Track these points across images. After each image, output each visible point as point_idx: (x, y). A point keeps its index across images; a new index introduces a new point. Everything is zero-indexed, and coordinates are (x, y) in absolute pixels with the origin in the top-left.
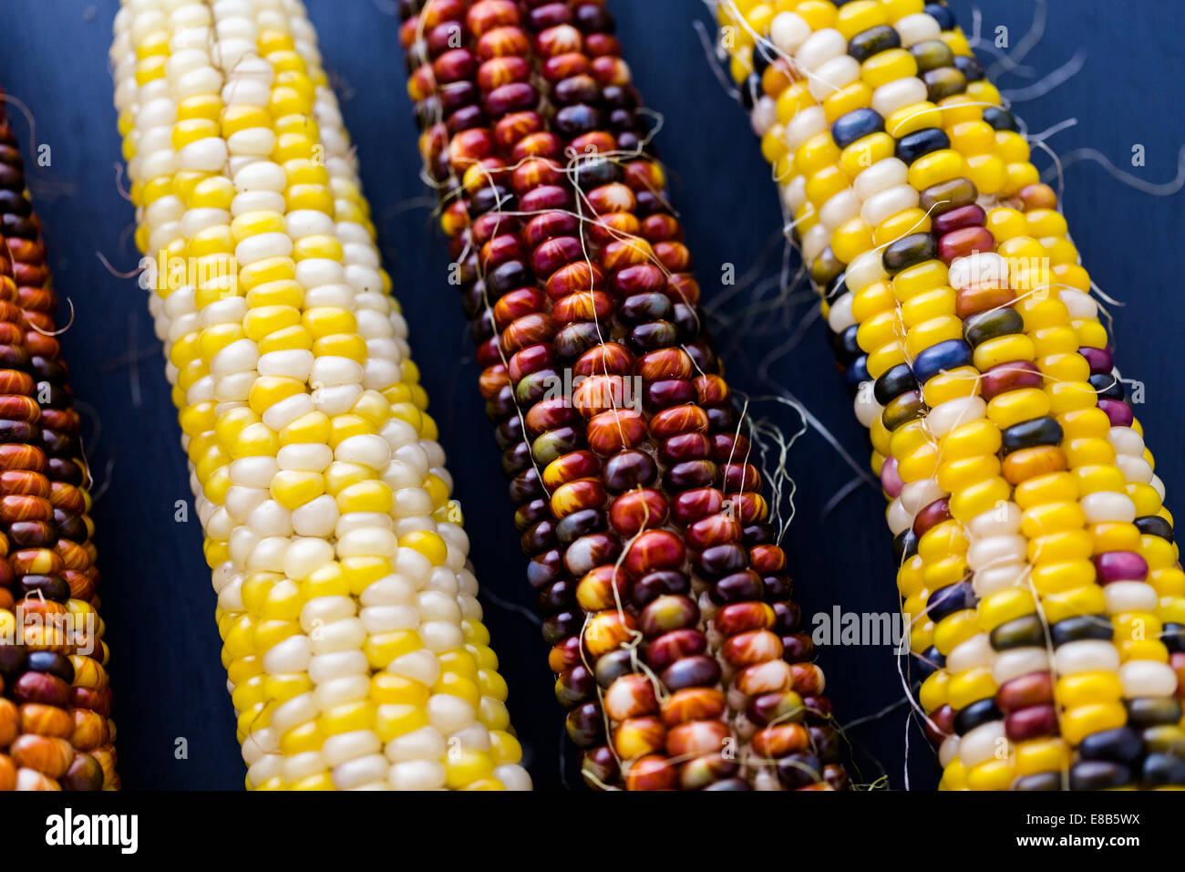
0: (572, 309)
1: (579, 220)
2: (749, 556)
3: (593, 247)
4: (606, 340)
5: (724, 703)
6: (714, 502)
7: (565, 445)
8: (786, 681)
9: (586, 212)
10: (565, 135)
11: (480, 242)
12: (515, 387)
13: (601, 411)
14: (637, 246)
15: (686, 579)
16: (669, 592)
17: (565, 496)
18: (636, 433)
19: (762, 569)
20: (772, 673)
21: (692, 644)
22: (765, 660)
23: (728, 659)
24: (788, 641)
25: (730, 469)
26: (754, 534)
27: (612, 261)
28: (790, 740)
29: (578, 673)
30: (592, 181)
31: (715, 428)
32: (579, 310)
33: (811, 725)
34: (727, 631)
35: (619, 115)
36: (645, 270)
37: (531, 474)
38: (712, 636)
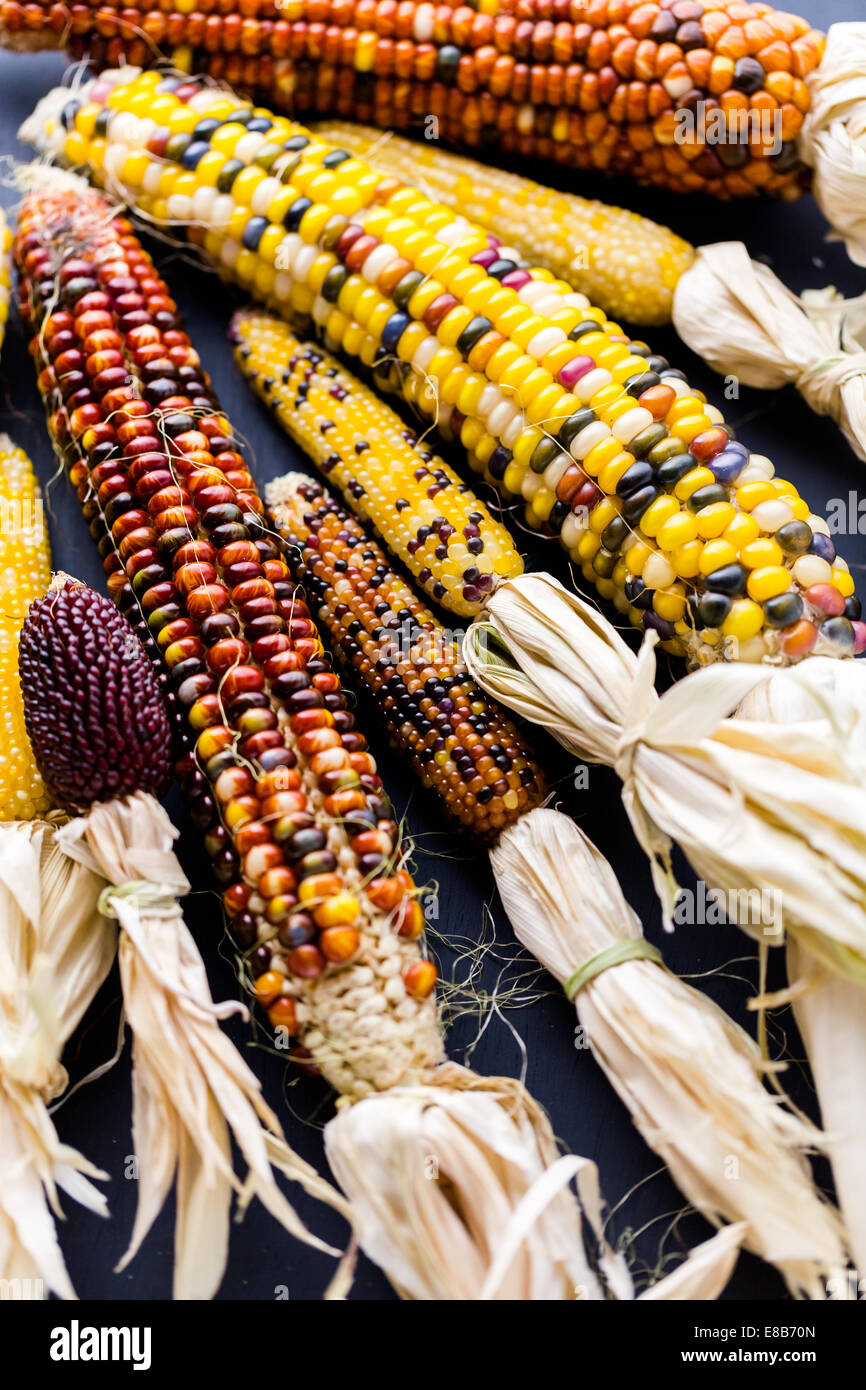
0: (169, 520)
1: (167, 459)
2: (311, 680)
3: (179, 477)
4: (195, 538)
5: (301, 779)
6: (282, 645)
7: (172, 615)
8: (345, 762)
9: (173, 451)
10: (153, 399)
11: (99, 483)
12: (132, 581)
13: (195, 588)
14: (213, 472)
15: (266, 697)
16: (255, 707)
17: (174, 650)
18: (221, 602)
19: (323, 689)
20: (333, 757)
21: (275, 741)
22: (328, 747)
23: (302, 750)
24: (346, 736)
25: (294, 623)
26: (315, 666)
27: (193, 485)
28: (351, 801)
30: (174, 430)
31: (281, 594)
32: (173, 520)
33: (366, 792)
34: (299, 731)
35: (192, 386)
36: (220, 491)
38: (289, 736)
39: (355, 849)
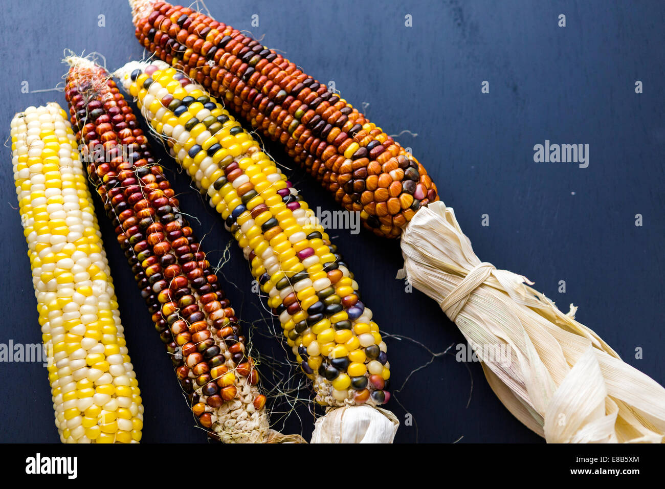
0: (143, 214)
1: (140, 187)
2: (207, 280)
3: (145, 194)
4: (155, 222)
5: (207, 325)
6: (194, 266)
7: (146, 255)
9: (142, 184)
11: (111, 198)
12: (129, 239)
13: (156, 244)
14: (159, 192)
15: (189, 289)
16: (186, 295)
17: (150, 270)
18: (167, 249)
19: (211, 283)
20: (219, 313)
21: (195, 309)
22: (217, 309)
23: (206, 311)
24: (222, 302)
25: (197, 255)
26: (207, 272)
27: (152, 198)
28: (228, 332)
29: (162, 321)
30: (142, 174)
31: (190, 242)
32: (145, 214)
33: (233, 326)
34: (204, 303)
35: (146, 153)
36: (162, 200)
37: (138, 264)
38: (200, 305)
39: (231, 351)
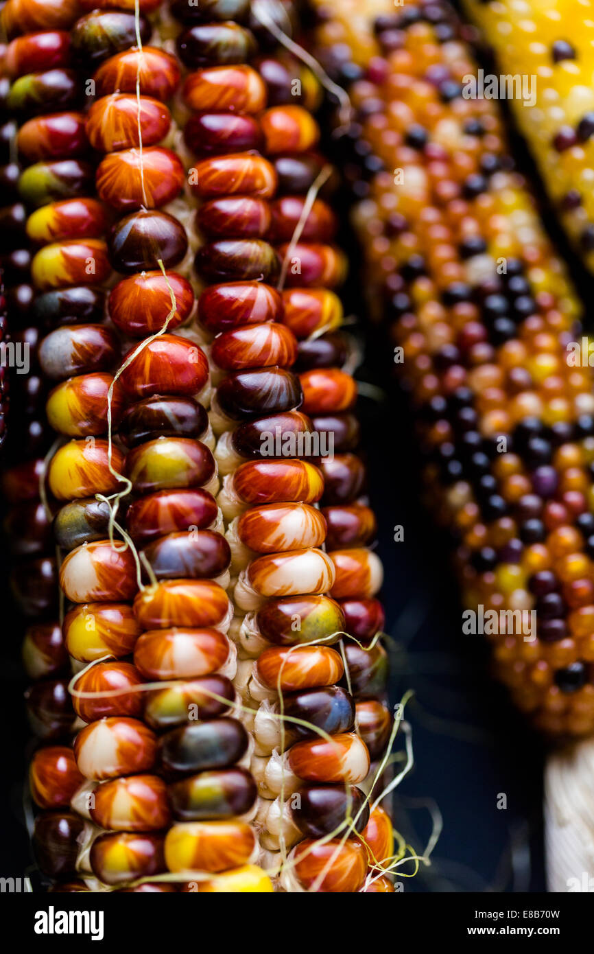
2: (299, 388)
4: (146, 44)
6: (259, 310)
8: (320, 582)
12: (10, 84)
13: (122, 147)
15: (203, 413)
16: (175, 434)
17: (51, 262)
18: (164, 189)
20: (305, 569)
22: (296, 549)
24: (336, 517)
25: (297, 255)
26: (312, 354)
28: (313, 671)
31: (283, 189)
33: (348, 647)
34: (250, 498)
37: (16, 212)
38: (228, 498)
39: (296, 765)
